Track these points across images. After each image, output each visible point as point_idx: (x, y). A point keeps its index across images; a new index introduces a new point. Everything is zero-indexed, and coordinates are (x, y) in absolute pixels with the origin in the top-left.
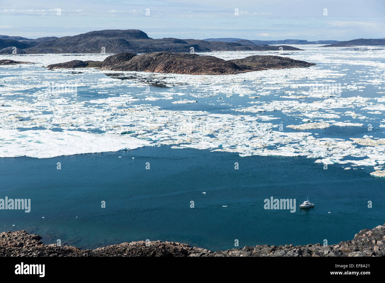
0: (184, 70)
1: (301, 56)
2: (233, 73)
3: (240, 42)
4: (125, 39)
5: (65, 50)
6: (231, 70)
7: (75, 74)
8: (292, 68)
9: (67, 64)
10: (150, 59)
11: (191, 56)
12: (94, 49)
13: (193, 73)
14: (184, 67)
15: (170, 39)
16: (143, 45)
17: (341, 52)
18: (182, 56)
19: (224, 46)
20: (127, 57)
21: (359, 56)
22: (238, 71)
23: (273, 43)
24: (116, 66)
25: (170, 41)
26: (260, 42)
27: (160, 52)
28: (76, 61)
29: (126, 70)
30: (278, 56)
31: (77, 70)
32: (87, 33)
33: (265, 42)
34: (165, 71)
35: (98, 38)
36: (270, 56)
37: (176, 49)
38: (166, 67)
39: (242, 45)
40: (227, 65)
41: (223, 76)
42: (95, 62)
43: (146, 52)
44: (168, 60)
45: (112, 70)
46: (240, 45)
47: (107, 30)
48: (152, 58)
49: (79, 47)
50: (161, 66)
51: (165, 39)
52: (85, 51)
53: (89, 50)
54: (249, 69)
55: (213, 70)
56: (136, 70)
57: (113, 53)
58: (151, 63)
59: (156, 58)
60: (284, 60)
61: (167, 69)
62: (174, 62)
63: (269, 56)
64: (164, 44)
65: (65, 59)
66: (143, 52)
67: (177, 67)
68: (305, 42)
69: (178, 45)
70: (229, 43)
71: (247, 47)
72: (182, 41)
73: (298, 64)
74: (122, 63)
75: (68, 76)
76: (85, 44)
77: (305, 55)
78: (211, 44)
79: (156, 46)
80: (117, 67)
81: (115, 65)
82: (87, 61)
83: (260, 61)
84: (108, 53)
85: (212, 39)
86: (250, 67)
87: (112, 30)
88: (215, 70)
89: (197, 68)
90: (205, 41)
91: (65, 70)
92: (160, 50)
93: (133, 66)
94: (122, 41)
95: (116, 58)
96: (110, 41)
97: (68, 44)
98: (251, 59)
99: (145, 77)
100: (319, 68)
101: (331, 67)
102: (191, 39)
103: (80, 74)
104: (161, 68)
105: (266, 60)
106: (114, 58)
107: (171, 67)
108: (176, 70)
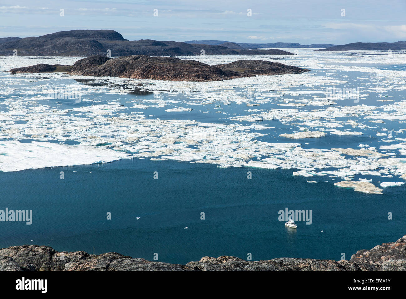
0: (164, 76)
1: (294, 61)
2: (218, 80)
3: (225, 45)
4: (97, 41)
5: (29, 52)
6: (216, 76)
7: (39, 80)
8: (284, 74)
9: (32, 68)
10: (126, 63)
11: (172, 61)
12: (62, 51)
13: (174, 79)
14: (164, 72)
15: (148, 41)
16: (118, 47)
17: (337, 57)
18: (162, 60)
19: (209, 49)
20: (100, 61)
21: (357, 62)
22: (223, 77)
23: (262, 46)
24: (87, 71)
25: (148, 43)
26: (247, 45)
27: (137, 56)
28: (43, 64)
29: (99, 75)
30: (268, 61)
31: (43, 75)
32: (55, 33)
33: (254, 45)
34: (143, 77)
35: (67, 39)
36: (260, 61)
37: (154, 52)
38: (144, 72)
39: (228, 48)
40: (212, 71)
41: (207, 82)
42: (63, 66)
43: (121, 55)
44: (146, 65)
45: (82, 75)
46: (226, 48)
47: (77, 30)
48: (128, 62)
49: (45, 49)
50: (137, 72)
51: (142, 41)
52: (52, 53)
53: (57, 52)
54: (236, 75)
55: (196, 76)
56: (110, 75)
57: (84, 57)
58: (127, 68)
59: (132, 63)
60: (274, 65)
61: (145, 74)
62: (153, 67)
63: (258, 60)
64: (141, 47)
65: (31, 63)
66: (118, 55)
67: (156, 72)
68: (298, 45)
69: (157, 47)
70: (213, 46)
71: (234, 51)
72: (162, 43)
73: (290, 70)
74: (94, 67)
75: (31, 81)
76: (52, 45)
77: (298, 60)
78: (194, 47)
79: (133, 49)
80: (89, 72)
81: (87, 69)
82: (55, 65)
83: (249, 67)
84: (78, 56)
85: (195, 41)
86: (238, 73)
87: (83, 30)
88: (198, 77)
89: (178, 73)
90: (186, 44)
91: (30, 75)
92: (137, 53)
93: (106, 71)
94: (93, 43)
95: (87, 62)
96: (80, 43)
97: (32, 45)
98: (238, 64)
99: (118, 83)
100: (313, 74)
101: (326, 74)
102: (171, 41)
103: (44, 80)
104: (138, 74)
105: (254, 65)
106: (85, 62)
107: (149, 72)
108: (155, 76)
